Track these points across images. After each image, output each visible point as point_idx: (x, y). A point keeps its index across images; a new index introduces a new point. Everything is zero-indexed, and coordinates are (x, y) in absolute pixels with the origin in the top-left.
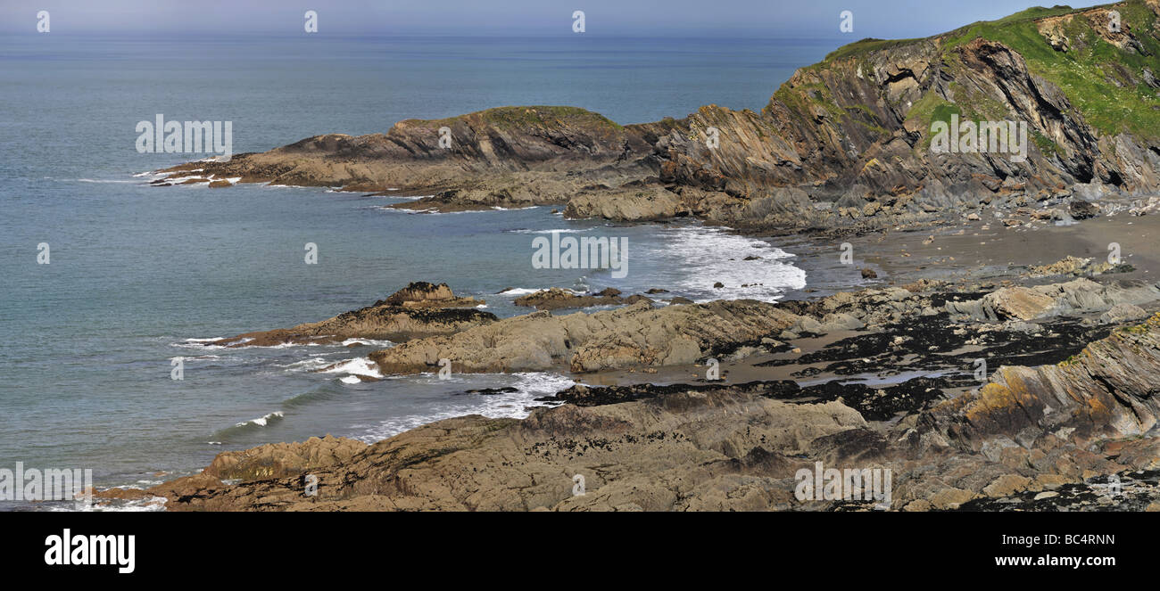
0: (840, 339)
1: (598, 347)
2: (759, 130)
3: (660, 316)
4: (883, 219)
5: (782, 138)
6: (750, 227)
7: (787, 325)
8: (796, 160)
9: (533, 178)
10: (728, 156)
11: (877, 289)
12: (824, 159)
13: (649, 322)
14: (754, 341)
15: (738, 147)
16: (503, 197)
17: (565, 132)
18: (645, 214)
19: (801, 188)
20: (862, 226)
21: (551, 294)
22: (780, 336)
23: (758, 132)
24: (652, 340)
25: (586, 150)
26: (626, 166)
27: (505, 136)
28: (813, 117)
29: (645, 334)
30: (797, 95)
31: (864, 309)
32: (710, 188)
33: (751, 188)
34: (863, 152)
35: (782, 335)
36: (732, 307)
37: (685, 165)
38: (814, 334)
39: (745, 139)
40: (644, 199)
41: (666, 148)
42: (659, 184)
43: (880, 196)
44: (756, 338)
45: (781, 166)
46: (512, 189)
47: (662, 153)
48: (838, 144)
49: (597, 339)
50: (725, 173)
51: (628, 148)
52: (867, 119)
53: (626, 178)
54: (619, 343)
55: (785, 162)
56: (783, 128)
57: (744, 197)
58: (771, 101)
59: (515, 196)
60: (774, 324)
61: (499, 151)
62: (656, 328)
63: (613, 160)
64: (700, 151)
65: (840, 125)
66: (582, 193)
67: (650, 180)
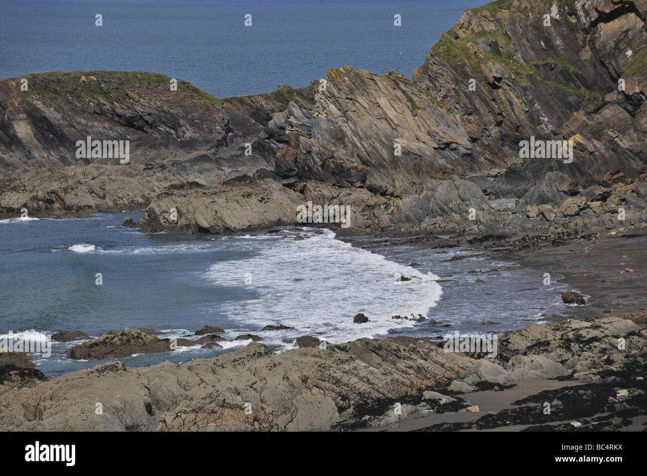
0: (536, 393)
1: (194, 411)
2: (410, 100)
3: (280, 364)
4: (590, 220)
5: (444, 110)
6: (402, 235)
7: (458, 373)
8: (464, 142)
9: (96, 173)
10: (368, 137)
11: (586, 320)
12: (503, 138)
13: (264, 373)
14: (412, 396)
15: (383, 125)
16: (51, 202)
17: (139, 108)
18: (256, 221)
19: (472, 179)
20: (559, 230)
21: (125, 338)
22: (450, 388)
23: (409, 104)
24: (269, 399)
25: (171, 134)
26: (226, 156)
27: (52, 114)
28: (486, 79)
29: (259, 389)
30: (465, 49)
31: (568, 349)
32: (346, 184)
33: (401, 181)
34: (560, 125)
35: (452, 387)
36: (380, 348)
37: (309, 152)
38: (498, 385)
39: (392, 114)
40: (254, 200)
41: (283, 129)
42: (275, 179)
43: (585, 187)
44: (414, 392)
45: (443, 149)
46: (65, 190)
47: (277, 135)
48: (523, 116)
49: (192, 399)
50: (364, 162)
51: (231, 130)
52: (565, 79)
53: (227, 171)
54: (224, 405)
55: (448, 145)
56: (445, 97)
57: (392, 195)
58: (427, 60)
59: (70, 199)
60: (439, 371)
61: (43, 135)
62: (275, 381)
63: (208, 147)
64: (330, 132)
65: (525, 89)
66: (167, 194)
67: (262, 174)
